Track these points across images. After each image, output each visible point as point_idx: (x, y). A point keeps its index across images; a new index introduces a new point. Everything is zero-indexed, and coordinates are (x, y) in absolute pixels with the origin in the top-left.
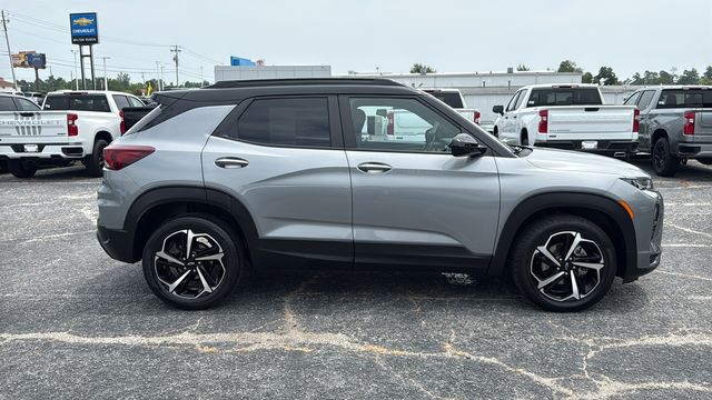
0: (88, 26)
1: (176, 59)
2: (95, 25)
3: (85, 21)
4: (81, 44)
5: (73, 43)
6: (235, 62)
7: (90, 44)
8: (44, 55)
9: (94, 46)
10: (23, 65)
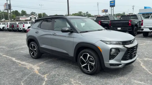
0: (113, 3)
1: (133, 8)
2: (114, 3)
3: (113, 2)
4: (112, 7)
5: (110, 7)
6: (145, 8)
7: (113, 7)
8: (107, 10)
9: (114, 7)
10: (104, 12)
